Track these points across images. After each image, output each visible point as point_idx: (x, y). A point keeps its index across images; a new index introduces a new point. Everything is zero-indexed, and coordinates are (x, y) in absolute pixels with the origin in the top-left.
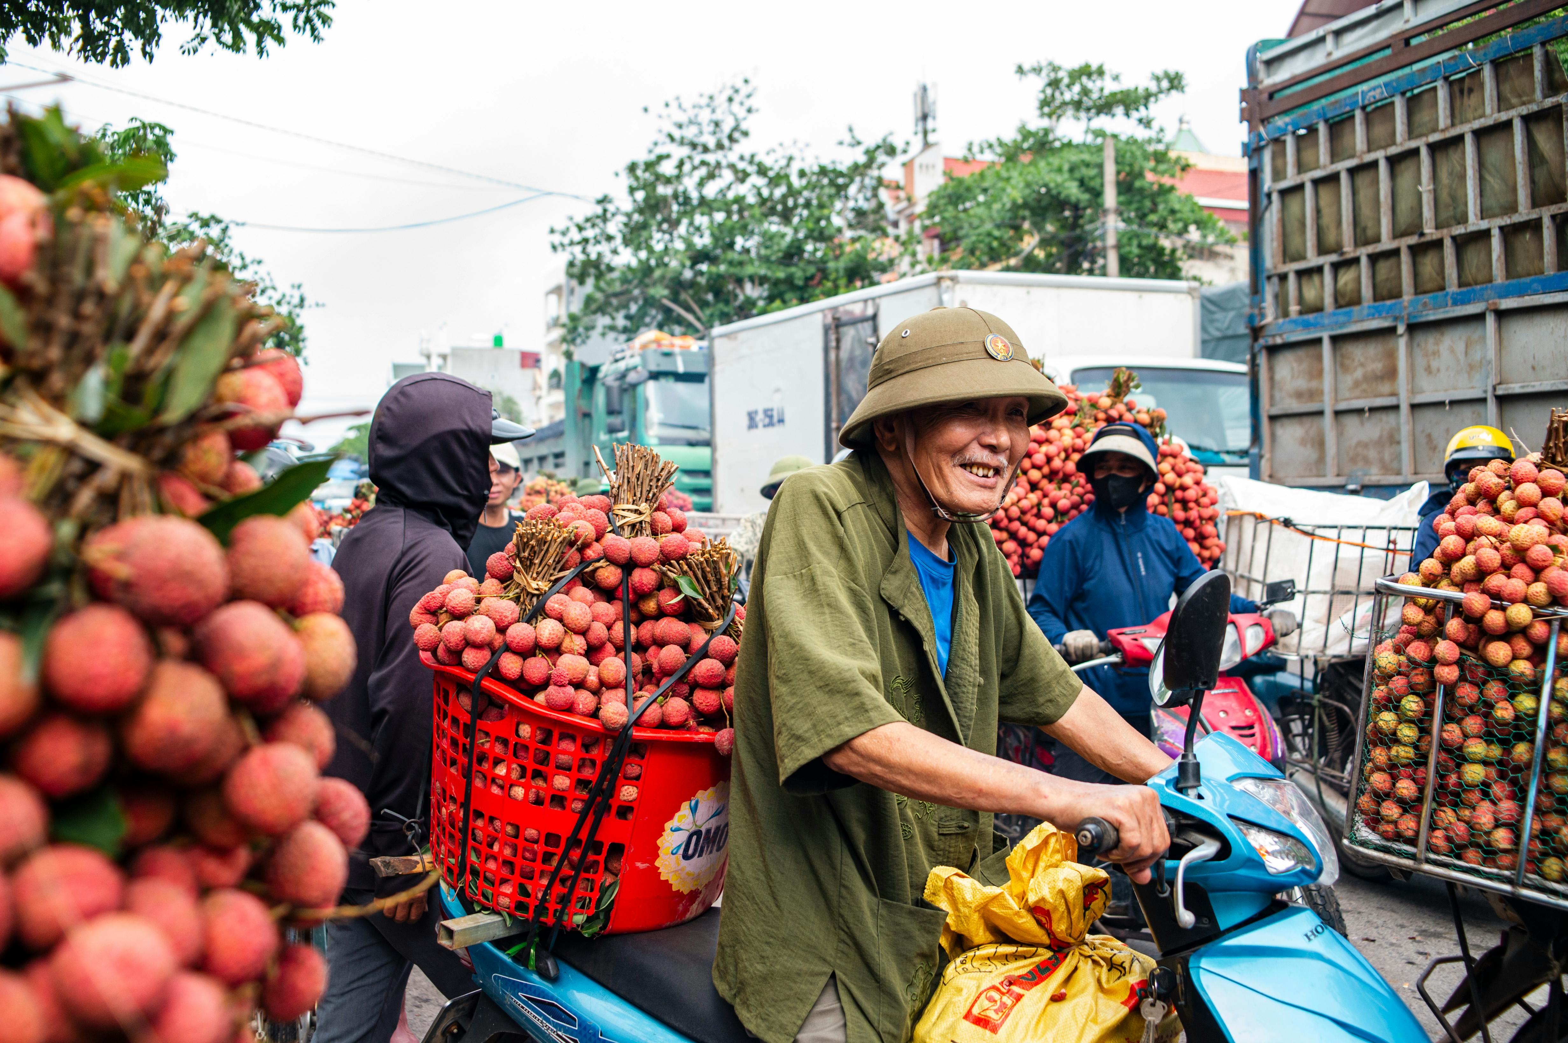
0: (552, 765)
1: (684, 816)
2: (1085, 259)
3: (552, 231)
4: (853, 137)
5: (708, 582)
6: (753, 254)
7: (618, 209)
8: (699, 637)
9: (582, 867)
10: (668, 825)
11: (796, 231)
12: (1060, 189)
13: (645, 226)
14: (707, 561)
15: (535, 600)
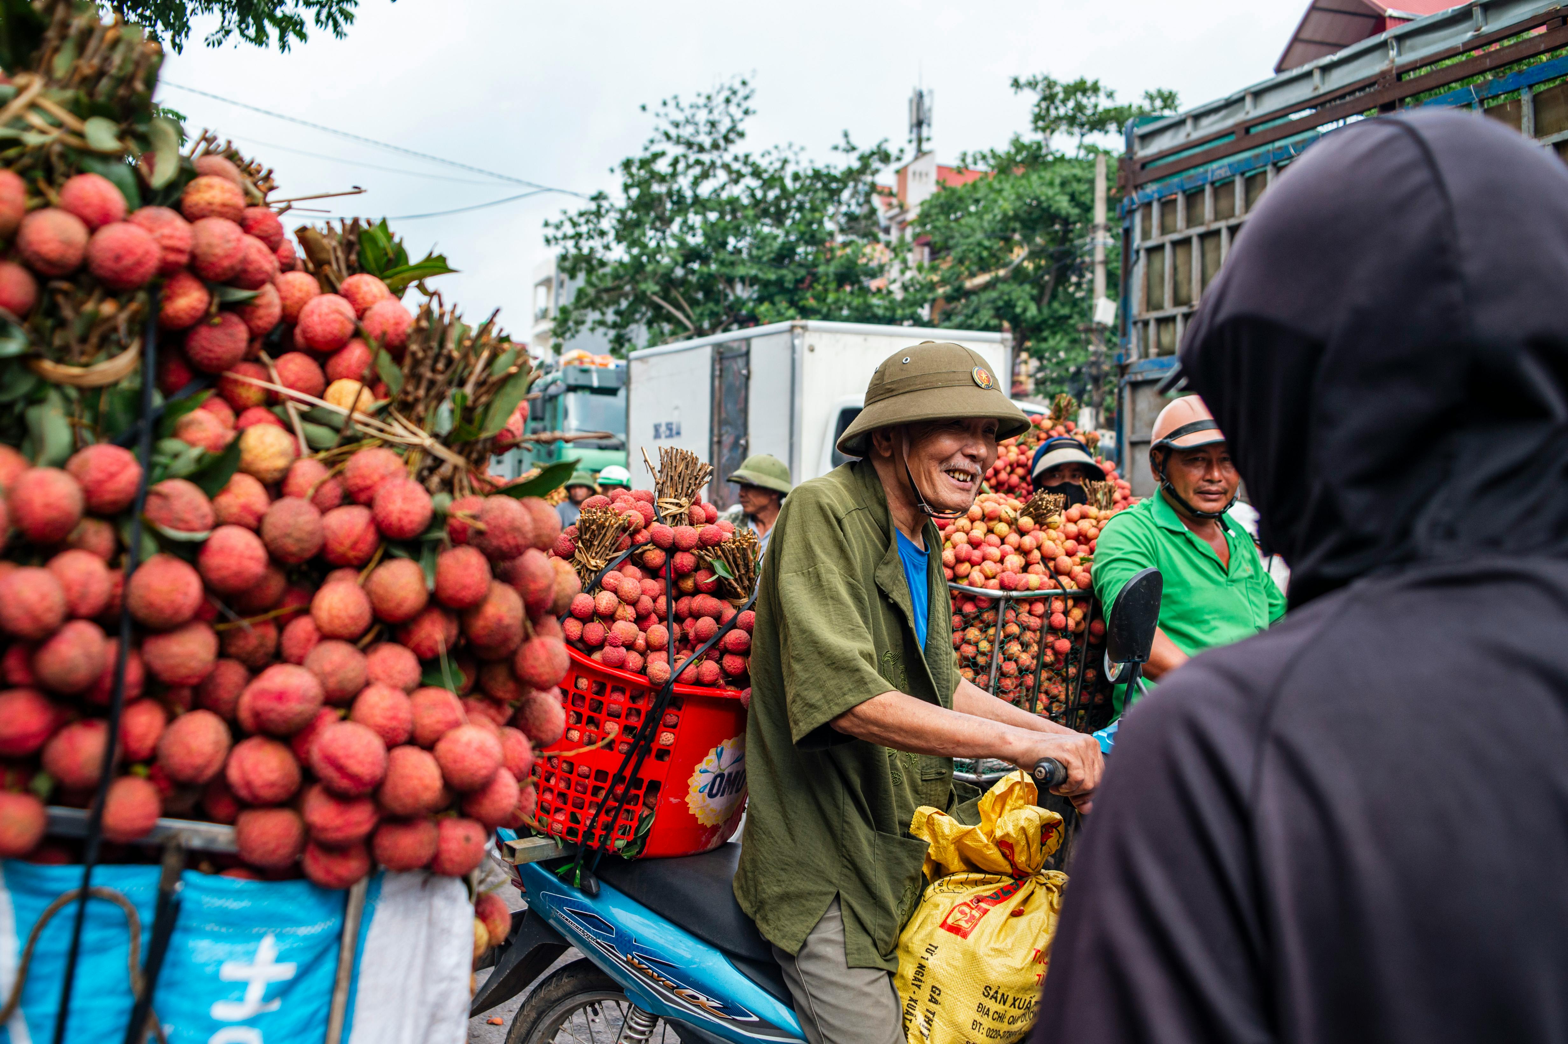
0: (604, 712)
1: (711, 761)
2: (1073, 273)
3: (546, 224)
4: (848, 143)
5: (737, 566)
6: (745, 255)
7: (612, 205)
8: (729, 612)
9: (625, 799)
10: (698, 768)
11: (787, 234)
12: (1051, 202)
13: (638, 224)
14: (737, 548)
15: (593, 575)
